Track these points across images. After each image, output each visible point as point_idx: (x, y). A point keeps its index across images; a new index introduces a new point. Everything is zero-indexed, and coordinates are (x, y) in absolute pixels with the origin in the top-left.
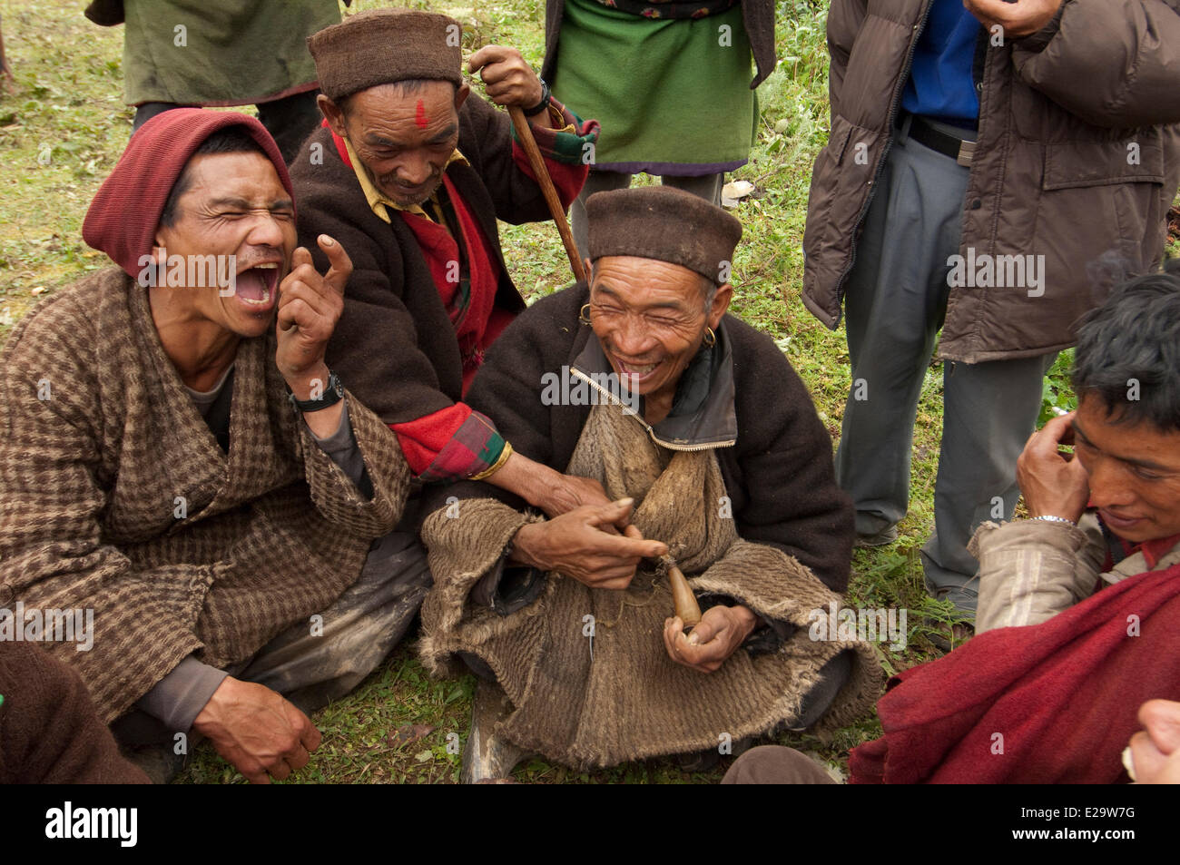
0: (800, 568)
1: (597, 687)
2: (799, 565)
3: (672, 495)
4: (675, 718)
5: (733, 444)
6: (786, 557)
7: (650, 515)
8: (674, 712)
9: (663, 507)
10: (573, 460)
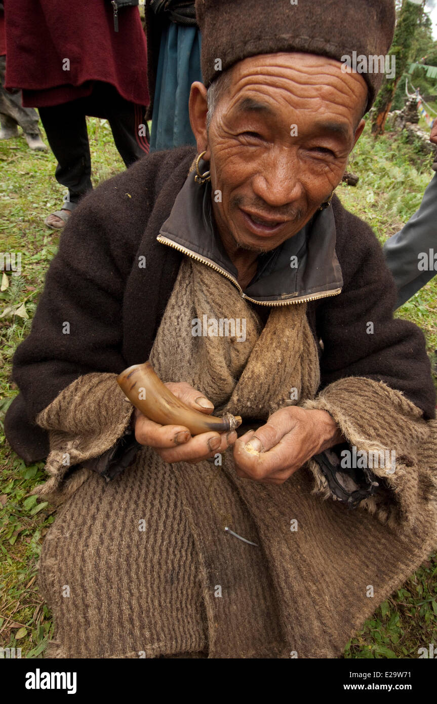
0: (392, 392)
1: (287, 577)
2: (389, 389)
3: (278, 352)
4: (357, 562)
5: (340, 292)
6: (374, 383)
7: (258, 377)
8: (352, 556)
9: (271, 366)
10: (159, 338)
